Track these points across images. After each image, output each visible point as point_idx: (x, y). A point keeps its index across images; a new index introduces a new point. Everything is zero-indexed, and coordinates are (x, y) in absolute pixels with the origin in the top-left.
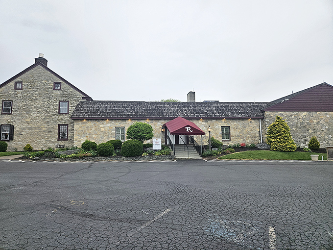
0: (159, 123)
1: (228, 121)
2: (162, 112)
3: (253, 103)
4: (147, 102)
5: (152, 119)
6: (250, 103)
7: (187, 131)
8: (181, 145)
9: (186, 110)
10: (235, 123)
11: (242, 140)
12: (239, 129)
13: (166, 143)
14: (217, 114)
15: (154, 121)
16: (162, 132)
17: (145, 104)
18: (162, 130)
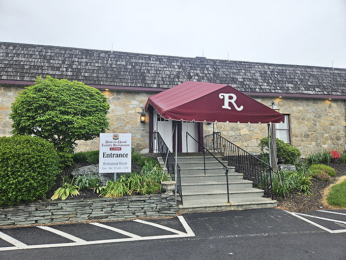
0: (134, 102)
1: (286, 102)
2: (143, 74)
3: (331, 69)
4: (106, 52)
5: (119, 92)
6: (326, 68)
7: (226, 106)
8: (187, 154)
9: (197, 75)
10: (301, 108)
11: (314, 143)
12: (308, 120)
13: (151, 150)
14: (265, 86)
15: (122, 96)
16: (142, 122)
17: (102, 55)
18: (143, 118)
